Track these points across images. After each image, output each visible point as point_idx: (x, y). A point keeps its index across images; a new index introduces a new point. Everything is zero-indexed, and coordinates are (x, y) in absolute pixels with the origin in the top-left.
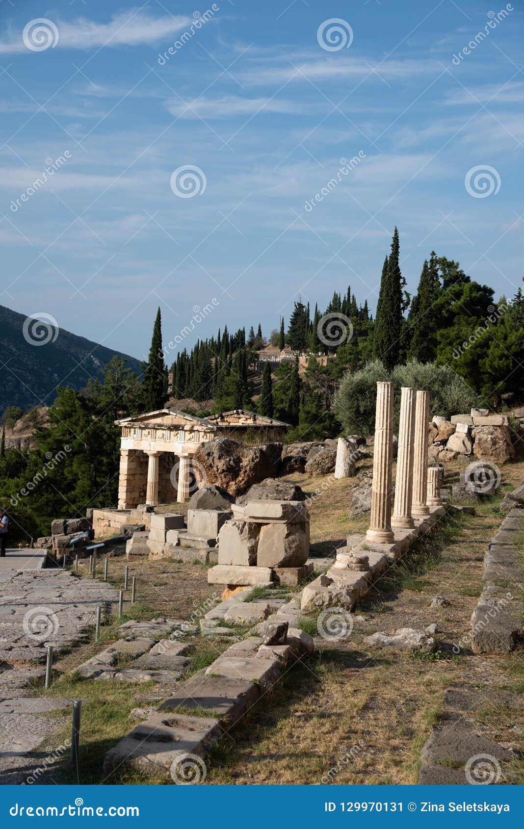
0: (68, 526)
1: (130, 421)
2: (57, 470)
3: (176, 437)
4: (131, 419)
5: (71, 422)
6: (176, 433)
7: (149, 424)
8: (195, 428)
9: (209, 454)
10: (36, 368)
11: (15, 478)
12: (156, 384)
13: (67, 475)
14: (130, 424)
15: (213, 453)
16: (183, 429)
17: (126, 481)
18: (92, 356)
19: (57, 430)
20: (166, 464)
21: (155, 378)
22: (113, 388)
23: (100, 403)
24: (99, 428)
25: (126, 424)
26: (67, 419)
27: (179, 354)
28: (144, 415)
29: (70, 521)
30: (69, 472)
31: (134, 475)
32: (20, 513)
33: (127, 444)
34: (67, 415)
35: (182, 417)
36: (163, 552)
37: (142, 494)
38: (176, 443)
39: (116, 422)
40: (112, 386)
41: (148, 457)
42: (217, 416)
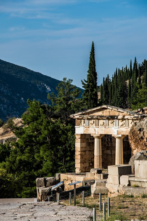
0: (47, 181)
1: (80, 115)
2: (30, 156)
3: (112, 124)
4: (81, 113)
5: (37, 123)
6: (113, 121)
7: (94, 116)
8: (126, 117)
9: (140, 130)
10: (9, 94)
11: (3, 162)
12: (93, 94)
13: (36, 158)
14: (81, 117)
15: (143, 129)
16: (117, 119)
17: (80, 156)
18: (45, 85)
19: (29, 129)
20: (106, 143)
21: (92, 91)
22: (64, 99)
23: (56, 110)
24: (56, 126)
25: (78, 117)
26: (35, 121)
27: (104, 78)
28: (90, 110)
29: (48, 178)
30: (38, 157)
31: (85, 151)
32: (10, 179)
33: (79, 130)
34: (35, 119)
35: (116, 110)
36: (118, 191)
37: (91, 164)
38: (113, 128)
39: (71, 116)
40: (63, 98)
41: (94, 139)
42: (139, 110)
